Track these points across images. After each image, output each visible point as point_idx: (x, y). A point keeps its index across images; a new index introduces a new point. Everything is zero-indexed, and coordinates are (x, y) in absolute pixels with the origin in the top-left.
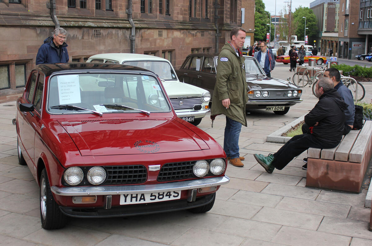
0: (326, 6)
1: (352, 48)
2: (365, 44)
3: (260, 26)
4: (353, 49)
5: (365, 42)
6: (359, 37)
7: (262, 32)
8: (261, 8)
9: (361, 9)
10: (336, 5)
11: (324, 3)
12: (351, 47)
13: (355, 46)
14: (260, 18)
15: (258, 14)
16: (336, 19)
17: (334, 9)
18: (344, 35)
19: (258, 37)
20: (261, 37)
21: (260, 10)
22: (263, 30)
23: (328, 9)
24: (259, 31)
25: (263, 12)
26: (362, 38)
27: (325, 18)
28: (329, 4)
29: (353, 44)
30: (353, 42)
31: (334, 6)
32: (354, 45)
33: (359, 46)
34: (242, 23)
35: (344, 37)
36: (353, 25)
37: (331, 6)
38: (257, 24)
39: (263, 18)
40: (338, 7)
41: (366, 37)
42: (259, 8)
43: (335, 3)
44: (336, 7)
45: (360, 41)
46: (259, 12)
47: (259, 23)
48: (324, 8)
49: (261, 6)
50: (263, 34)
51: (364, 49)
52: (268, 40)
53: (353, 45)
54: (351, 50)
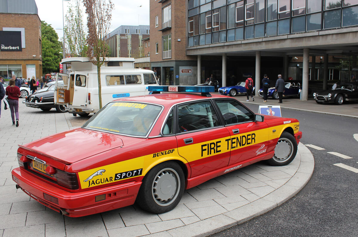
0: (118, 37)
1: (180, 75)
2: (197, 69)
3: (53, 56)
4: (180, 77)
5: (197, 66)
6: (187, 60)
7: (55, 63)
8: (53, 37)
9: (190, 18)
10: (128, 36)
11: (117, 34)
12: (178, 73)
13: (184, 72)
14: (53, 47)
15: (49, 43)
16: (128, 49)
17: (127, 40)
18: (162, 58)
19: (51, 67)
20: (54, 67)
21: (53, 40)
22: (57, 60)
23: (121, 40)
24: (52, 60)
25: (55, 41)
26: (192, 61)
27: (118, 48)
28: (121, 35)
29: (181, 68)
30: (180, 67)
31: (126, 37)
32: (182, 71)
33: (189, 71)
34: (22, 47)
35: (162, 61)
36: (179, 41)
37: (123, 37)
38: (49, 53)
39: (56, 47)
40: (130, 38)
41: (197, 59)
42: (52, 37)
43: (126, 34)
44: (128, 38)
45: (190, 65)
46: (51, 41)
47: (51, 53)
48: (116, 39)
49: (53, 35)
50: (57, 65)
51: (196, 75)
52: (62, 70)
53: (180, 71)
54: (178, 78)
